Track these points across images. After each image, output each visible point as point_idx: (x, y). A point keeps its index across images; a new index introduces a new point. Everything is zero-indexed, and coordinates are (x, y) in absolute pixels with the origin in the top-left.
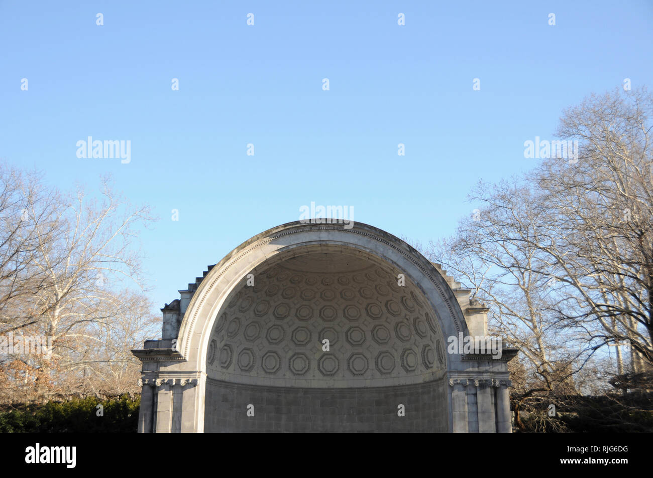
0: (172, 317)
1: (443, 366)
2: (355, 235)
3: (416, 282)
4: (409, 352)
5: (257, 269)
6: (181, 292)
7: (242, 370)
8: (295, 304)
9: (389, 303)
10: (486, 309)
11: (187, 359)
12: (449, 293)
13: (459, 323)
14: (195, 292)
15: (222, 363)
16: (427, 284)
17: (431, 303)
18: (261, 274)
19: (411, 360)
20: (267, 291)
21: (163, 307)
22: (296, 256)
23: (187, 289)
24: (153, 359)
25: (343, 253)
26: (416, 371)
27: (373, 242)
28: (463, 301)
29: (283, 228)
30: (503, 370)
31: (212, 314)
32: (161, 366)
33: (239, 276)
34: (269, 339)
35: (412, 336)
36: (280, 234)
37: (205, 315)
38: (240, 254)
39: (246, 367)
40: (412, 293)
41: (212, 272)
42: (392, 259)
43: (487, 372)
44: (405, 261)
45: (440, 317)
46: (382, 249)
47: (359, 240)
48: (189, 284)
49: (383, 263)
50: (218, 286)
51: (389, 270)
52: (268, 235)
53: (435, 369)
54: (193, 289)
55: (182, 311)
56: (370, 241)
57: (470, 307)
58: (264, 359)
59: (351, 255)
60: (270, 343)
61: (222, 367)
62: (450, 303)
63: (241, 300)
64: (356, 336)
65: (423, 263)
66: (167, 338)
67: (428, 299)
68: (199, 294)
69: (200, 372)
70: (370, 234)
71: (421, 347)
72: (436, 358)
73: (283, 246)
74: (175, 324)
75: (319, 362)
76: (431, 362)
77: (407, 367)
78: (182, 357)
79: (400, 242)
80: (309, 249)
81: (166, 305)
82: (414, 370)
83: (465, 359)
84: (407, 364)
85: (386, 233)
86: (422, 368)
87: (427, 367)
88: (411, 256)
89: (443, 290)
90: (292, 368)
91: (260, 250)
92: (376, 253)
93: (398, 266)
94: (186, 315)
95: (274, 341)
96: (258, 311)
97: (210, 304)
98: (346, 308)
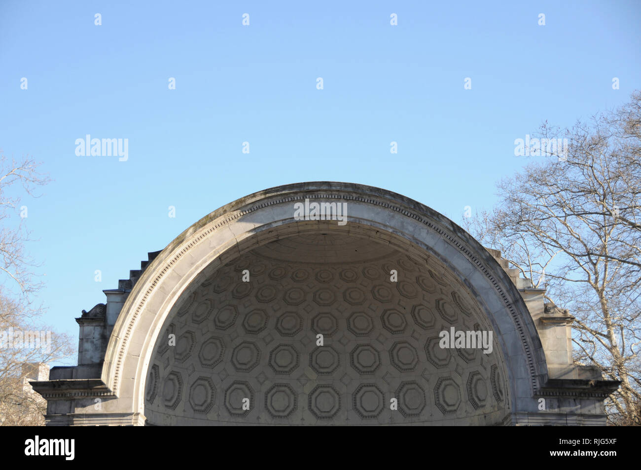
0: (94, 331)
1: (502, 405)
2: (371, 207)
3: (463, 278)
4: (447, 382)
5: (222, 259)
6: (107, 293)
7: (195, 410)
8: (275, 311)
9: (417, 309)
10: (569, 319)
11: (118, 394)
12: (514, 295)
13: (529, 340)
14: (129, 293)
15: (166, 400)
16: (479, 280)
17: (486, 309)
18: (226, 265)
19: (450, 395)
20: (235, 291)
21: (80, 315)
22: (280, 238)
23: (117, 288)
24: (64, 395)
25: (350, 235)
26: (458, 412)
27: (398, 217)
28: (534, 306)
29: (263, 197)
30: (598, 411)
31: (155, 326)
32: (77, 406)
33: (197, 269)
34: (236, 363)
35: (453, 358)
36: (257, 204)
37: (145, 327)
38: (197, 235)
39: (202, 405)
40: (454, 294)
41: (155, 262)
42: (427, 244)
43: (572, 414)
44: (446, 245)
45: (499, 332)
46: (411, 229)
47: (378, 214)
48: (120, 281)
49: (411, 249)
50: (164, 283)
51: (420, 261)
52: (240, 206)
53: (488, 409)
54: (126, 288)
55: (110, 322)
56: (393, 217)
57: (545, 315)
58: (228, 393)
59: (363, 237)
60: (237, 369)
61: (166, 406)
62: (515, 310)
63: (196, 304)
64: (366, 358)
65: (474, 248)
66: (86, 363)
67: (481, 304)
68: (136, 296)
69: (138, 414)
70: (393, 205)
71: (466, 376)
72: (490, 391)
73: (262, 224)
74: (98, 342)
75: (311, 398)
76: (481, 399)
77: (445, 405)
78: (110, 391)
79: (438, 217)
80: (301, 228)
81: (84, 312)
82: (455, 411)
83: (538, 393)
84: (445, 401)
85: (417, 203)
86: (469, 408)
87: (476, 406)
88: (456, 238)
89: (504, 290)
90: (270, 408)
91: (228, 229)
92: (402, 233)
93: (435, 253)
94: (116, 327)
95: (244, 367)
96: (219, 321)
97: (153, 311)
98: (351, 316)
